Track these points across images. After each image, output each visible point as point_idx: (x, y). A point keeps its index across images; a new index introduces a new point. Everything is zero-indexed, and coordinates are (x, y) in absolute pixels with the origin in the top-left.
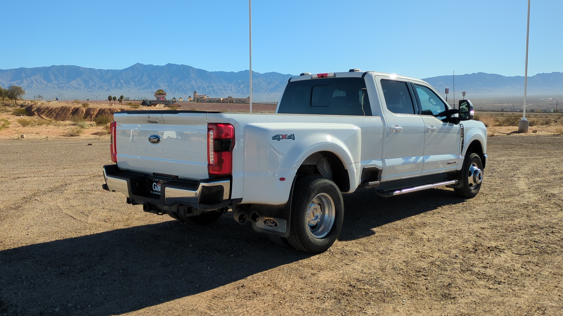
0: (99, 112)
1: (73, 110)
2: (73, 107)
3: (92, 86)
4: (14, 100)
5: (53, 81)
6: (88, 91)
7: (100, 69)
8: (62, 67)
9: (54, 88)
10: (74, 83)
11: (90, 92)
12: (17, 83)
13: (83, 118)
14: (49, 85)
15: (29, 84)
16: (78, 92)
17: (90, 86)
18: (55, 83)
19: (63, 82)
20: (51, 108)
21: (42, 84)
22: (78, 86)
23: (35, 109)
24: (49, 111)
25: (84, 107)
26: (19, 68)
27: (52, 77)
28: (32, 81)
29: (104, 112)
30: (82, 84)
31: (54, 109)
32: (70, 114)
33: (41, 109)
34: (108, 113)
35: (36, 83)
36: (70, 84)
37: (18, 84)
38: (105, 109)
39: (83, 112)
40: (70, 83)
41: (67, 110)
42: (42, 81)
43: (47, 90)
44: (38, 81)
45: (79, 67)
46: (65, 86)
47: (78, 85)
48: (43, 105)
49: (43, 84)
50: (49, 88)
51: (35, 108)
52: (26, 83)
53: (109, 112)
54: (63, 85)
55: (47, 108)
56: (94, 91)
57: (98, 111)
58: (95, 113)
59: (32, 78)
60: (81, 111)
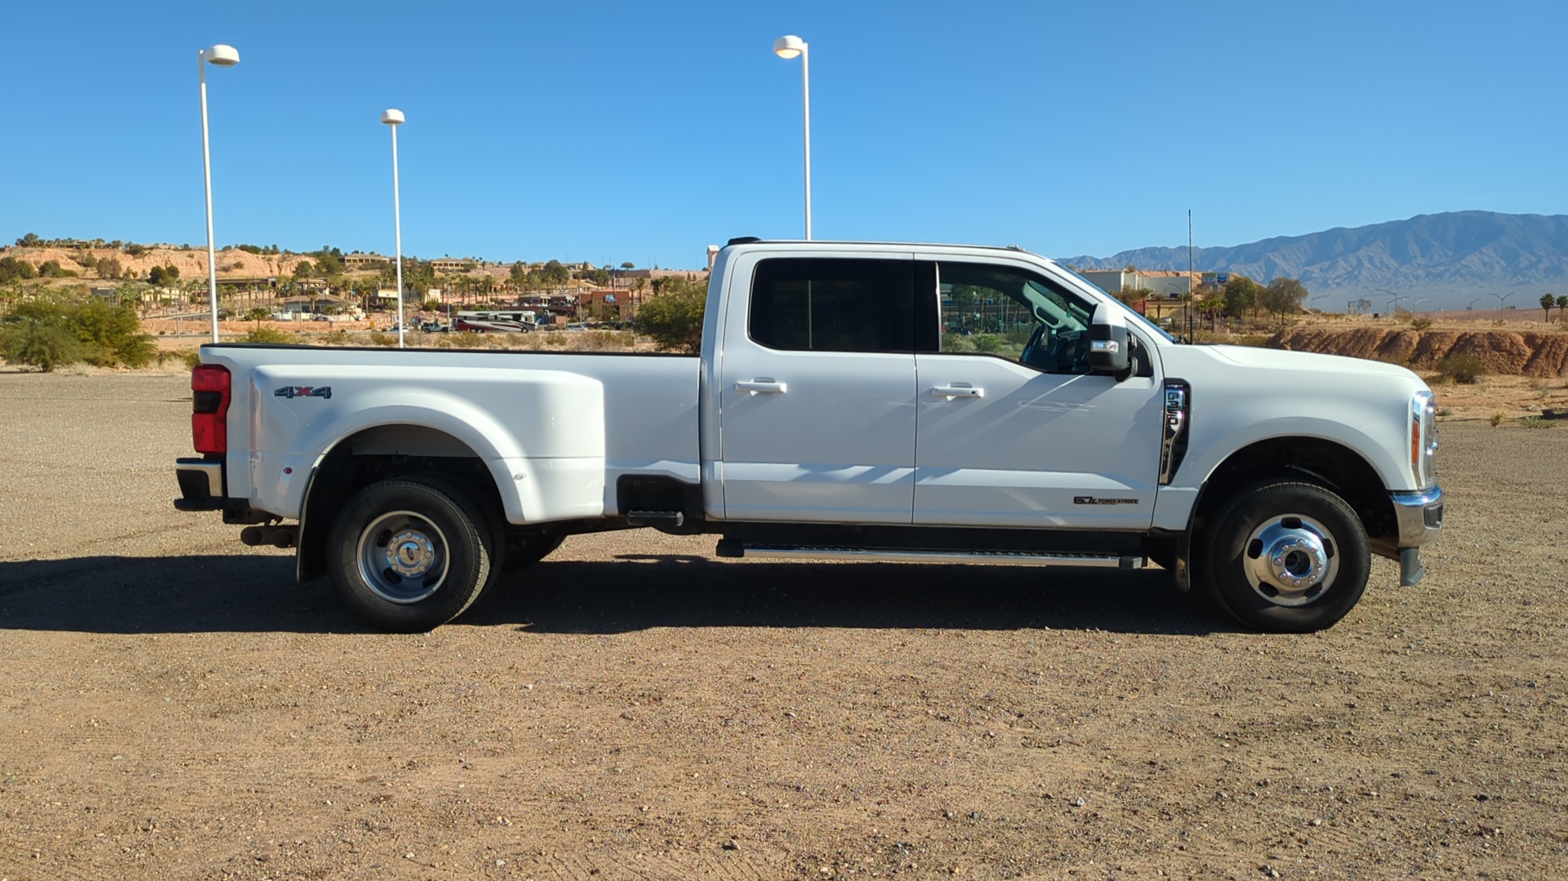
0: (1456, 344)
1: (1384, 338)
2: (1386, 330)
3: (1527, 268)
4: (1279, 314)
5: (1415, 258)
6: (1514, 281)
7: (1558, 216)
8: (1444, 218)
9: (1417, 278)
10: (1473, 261)
11: (1518, 284)
12: (1321, 270)
13: (1409, 360)
14: (1405, 269)
15: (1350, 269)
16: (1482, 287)
17: (1522, 266)
18: (1419, 265)
19: (1443, 260)
20: (1327, 334)
21: (1385, 269)
22: (1484, 270)
23: (1290, 337)
24: (1322, 342)
25: (1417, 330)
26: (1328, 231)
27: (1413, 248)
28: (1359, 260)
29: (1473, 343)
30: (1498, 262)
31: (1335, 336)
32: (1375, 350)
33: (1303, 338)
34: (1483, 346)
35: (1370, 266)
36: (1462, 265)
37: (1324, 272)
38: (1474, 336)
39: (1410, 343)
40: (1464, 262)
41: (1369, 339)
42: (1385, 260)
43: (1397, 283)
44: (1376, 259)
45: (1492, 214)
46: (1446, 270)
47: (1484, 266)
48: (1311, 327)
49: (1389, 268)
50: (1402, 279)
51: (1288, 334)
52: (1343, 268)
53: (1486, 343)
54: (1442, 268)
55: (1318, 335)
56: (1533, 281)
57: (1455, 340)
58: (1446, 348)
59: (1361, 253)
60: (1405, 340)
